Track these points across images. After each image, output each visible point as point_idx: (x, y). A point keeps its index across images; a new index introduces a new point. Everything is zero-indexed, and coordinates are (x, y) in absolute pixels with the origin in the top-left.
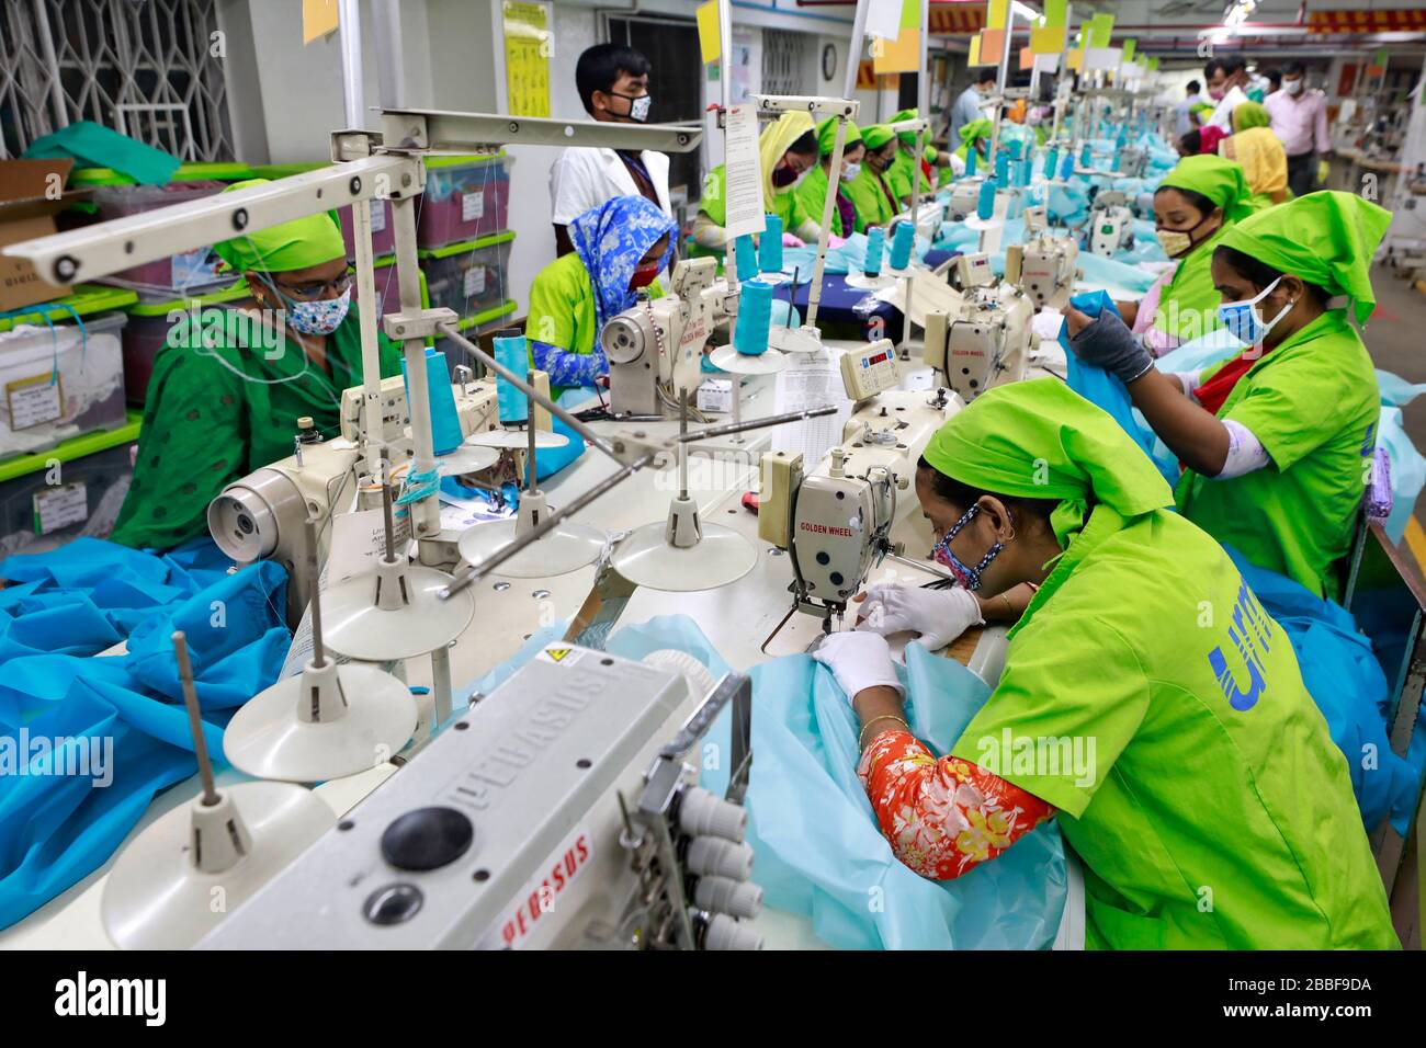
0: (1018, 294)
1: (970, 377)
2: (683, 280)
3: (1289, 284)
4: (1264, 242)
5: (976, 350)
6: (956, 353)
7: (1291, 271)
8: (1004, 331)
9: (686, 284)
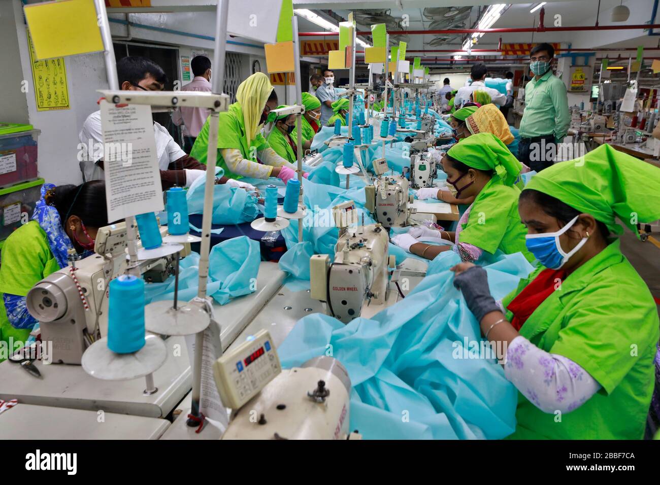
0: (377, 230)
1: (348, 307)
2: (105, 244)
3: (585, 222)
4: (564, 187)
5: (351, 286)
6: (335, 289)
7: (586, 211)
8: (371, 267)
9: (108, 246)
